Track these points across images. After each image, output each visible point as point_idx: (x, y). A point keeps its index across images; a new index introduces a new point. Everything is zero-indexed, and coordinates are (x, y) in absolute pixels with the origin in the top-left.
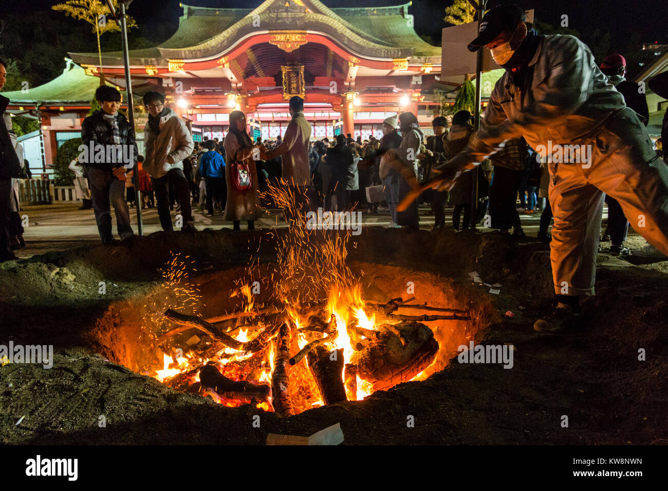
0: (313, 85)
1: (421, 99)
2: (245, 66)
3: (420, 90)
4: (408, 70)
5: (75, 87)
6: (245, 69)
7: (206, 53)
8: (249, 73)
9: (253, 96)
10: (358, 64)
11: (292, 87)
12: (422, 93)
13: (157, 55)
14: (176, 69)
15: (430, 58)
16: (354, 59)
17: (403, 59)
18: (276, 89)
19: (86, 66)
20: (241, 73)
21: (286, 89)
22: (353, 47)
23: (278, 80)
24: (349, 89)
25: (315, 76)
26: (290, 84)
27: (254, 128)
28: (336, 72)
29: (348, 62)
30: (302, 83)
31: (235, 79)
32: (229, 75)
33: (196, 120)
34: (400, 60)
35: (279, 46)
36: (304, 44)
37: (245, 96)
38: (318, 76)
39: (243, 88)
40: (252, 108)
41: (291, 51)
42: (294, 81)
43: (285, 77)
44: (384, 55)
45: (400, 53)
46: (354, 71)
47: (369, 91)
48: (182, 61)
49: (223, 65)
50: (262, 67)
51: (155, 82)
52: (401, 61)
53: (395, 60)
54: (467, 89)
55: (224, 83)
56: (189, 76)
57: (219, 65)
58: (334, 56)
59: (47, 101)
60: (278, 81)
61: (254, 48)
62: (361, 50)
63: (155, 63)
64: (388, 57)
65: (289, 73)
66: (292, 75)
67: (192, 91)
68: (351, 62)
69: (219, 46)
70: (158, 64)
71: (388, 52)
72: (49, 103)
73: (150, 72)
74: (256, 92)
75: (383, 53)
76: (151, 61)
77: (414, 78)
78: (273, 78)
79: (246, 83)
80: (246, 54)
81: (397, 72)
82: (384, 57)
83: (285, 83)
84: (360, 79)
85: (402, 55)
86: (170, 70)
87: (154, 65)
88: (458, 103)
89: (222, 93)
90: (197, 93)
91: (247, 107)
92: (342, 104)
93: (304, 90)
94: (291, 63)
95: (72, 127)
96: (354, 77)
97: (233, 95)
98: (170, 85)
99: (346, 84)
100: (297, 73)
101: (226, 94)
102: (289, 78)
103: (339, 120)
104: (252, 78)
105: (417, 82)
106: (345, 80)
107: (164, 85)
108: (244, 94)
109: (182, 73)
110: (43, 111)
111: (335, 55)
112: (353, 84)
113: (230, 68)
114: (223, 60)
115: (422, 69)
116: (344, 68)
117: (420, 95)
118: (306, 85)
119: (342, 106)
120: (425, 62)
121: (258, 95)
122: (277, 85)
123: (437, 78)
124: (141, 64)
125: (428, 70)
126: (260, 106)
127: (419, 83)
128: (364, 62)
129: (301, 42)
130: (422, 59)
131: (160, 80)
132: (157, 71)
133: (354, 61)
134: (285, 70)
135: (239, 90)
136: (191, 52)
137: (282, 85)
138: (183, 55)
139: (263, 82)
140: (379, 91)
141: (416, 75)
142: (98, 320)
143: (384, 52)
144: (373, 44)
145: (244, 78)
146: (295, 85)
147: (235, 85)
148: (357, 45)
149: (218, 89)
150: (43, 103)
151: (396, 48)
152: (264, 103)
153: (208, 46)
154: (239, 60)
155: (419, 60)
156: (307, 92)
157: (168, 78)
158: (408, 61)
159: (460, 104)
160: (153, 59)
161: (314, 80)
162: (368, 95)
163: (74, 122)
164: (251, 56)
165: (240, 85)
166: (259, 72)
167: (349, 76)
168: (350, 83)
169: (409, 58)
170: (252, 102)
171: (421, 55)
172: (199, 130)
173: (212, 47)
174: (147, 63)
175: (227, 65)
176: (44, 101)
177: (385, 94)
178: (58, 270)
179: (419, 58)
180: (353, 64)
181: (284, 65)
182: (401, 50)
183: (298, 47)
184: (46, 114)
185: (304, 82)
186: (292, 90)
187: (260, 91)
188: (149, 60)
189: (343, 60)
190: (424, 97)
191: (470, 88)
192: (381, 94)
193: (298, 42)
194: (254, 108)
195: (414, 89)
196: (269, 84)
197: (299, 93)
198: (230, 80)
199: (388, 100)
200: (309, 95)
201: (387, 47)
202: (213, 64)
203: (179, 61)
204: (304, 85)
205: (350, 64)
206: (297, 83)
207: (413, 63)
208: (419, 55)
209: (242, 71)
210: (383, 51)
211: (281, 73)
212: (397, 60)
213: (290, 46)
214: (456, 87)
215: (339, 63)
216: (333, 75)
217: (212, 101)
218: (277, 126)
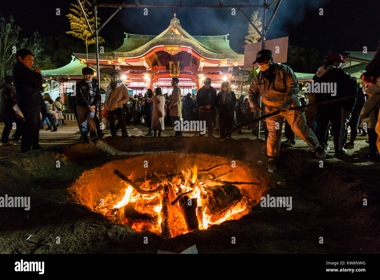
0: (183, 70)
2: (153, 61)
3: (232, 74)
4: (227, 64)
5: (75, 69)
6: (153, 62)
7: (135, 55)
8: (154, 64)
9: (156, 74)
10: (204, 61)
12: (233, 75)
13: (113, 55)
14: (121, 62)
15: (237, 59)
16: (202, 59)
17: (225, 60)
18: (166, 72)
19: (81, 59)
20: (151, 64)
21: (171, 72)
22: (202, 54)
24: (200, 72)
25: (184, 66)
26: (173, 69)
28: (194, 65)
29: (199, 60)
30: (178, 69)
31: (148, 67)
32: (145, 65)
33: (130, 85)
34: (223, 60)
35: (168, 52)
36: (180, 51)
37: (152, 75)
38: (186, 66)
39: (152, 71)
40: (155, 80)
41: (174, 55)
42: (175, 68)
43: (171, 66)
45: (223, 57)
46: (202, 64)
47: (209, 73)
48: (124, 58)
49: (143, 60)
50: (161, 62)
51: (112, 67)
52: (224, 60)
53: (221, 60)
54: (254, 74)
55: (143, 68)
56: (127, 65)
57: (141, 60)
58: (193, 57)
59: (63, 75)
60: (168, 68)
61: (157, 53)
62: (206, 55)
63: (112, 59)
64: (217, 58)
65: (172, 65)
66: (174, 65)
67: (128, 72)
68: (201, 60)
69: (141, 52)
70: (114, 59)
71: (218, 56)
72: (63, 76)
73: (110, 63)
74: (157, 73)
75: (215, 57)
76: (110, 58)
77: (230, 68)
78: (165, 67)
79: (153, 69)
80: (153, 56)
81: (222, 65)
82: (216, 58)
83: (171, 69)
84: (204, 68)
85: (224, 57)
86: (119, 62)
87: (111, 60)
88: (249, 80)
89: (142, 73)
90: (131, 72)
91: (153, 79)
92: (196, 79)
93: (179, 72)
94: (173, 60)
96: (202, 67)
97: (147, 74)
98: (118, 69)
99: (198, 70)
100: (176, 65)
101: (144, 73)
102: (173, 67)
103: (195, 86)
104: (156, 66)
106: (198, 68)
107: (116, 69)
108: (152, 73)
109: (124, 64)
110: (61, 79)
111: (194, 57)
112: (202, 70)
113: (146, 62)
114: (143, 58)
115: (233, 64)
116: (198, 63)
117: (232, 76)
118: (180, 70)
119: (196, 80)
120: (235, 61)
121: (158, 74)
122: (167, 70)
123: (240, 68)
124: (106, 59)
125: (236, 64)
126: (159, 79)
127: (231, 70)
128: (207, 60)
129: (178, 50)
130: (233, 59)
131: (114, 66)
132: (113, 62)
133: (202, 60)
134: (171, 63)
135: (150, 72)
136: (129, 54)
137: (169, 70)
138: (125, 55)
139: (161, 68)
140: (213, 73)
141: (230, 67)
142: (77, 180)
143: (216, 56)
144: (211, 52)
145: (152, 66)
146: (175, 70)
147: (148, 69)
148: (204, 53)
149: (140, 71)
150: (61, 76)
151: (222, 54)
152: (161, 78)
153: (136, 52)
154: (150, 58)
155: (232, 60)
156: (181, 73)
157: (118, 65)
158: (227, 60)
159: (250, 80)
160: (111, 57)
161: (184, 68)
162: (208, 75)
164: (156, 57)
165: (150, 69)
166: (159, 64)
167: (200, 67)
168: (200, 70)
169: (227, 59)
170: (155, 77)
171: (233, 58)
172: (131, 90)
173: (138, 52)
174: (108, 59)
175: (144, 60)
176: (61, 74)
177: (216, 75)
178: (59, 154)
179: (232, 59)
180: (202, 61)
181: (170, 61)
182: (224, 56)
183: (177, 53)
184: (62, 81)
185: (179, 68)
186: (174, 72)
187: (159, 72)
188: (109, 57)
189: (197, 59)
190: (234, 77)
191: (255, 73)
192: (214, 75)
193: (177, 50)
194: (156, 80)
195: (229, 73)
196: (163, 70)
197: (177, 74)
198: (146, 67)
199: (217, 78)
200: (181, 75)
201: (218, 54)
202: (138, 60)
203: (123, 58)
204: (179, 70)
206: (176, 69)
207: (229, 61)
208: (232, 57)
209: (151, 63)
210: (216, 55)
211: (169, 64)
212: (222, 60)
213: (173, 52)
214: (248, 73)
215: (196, 60)
216: (193, 66)
217: (137, 76)
218: (166, 88)
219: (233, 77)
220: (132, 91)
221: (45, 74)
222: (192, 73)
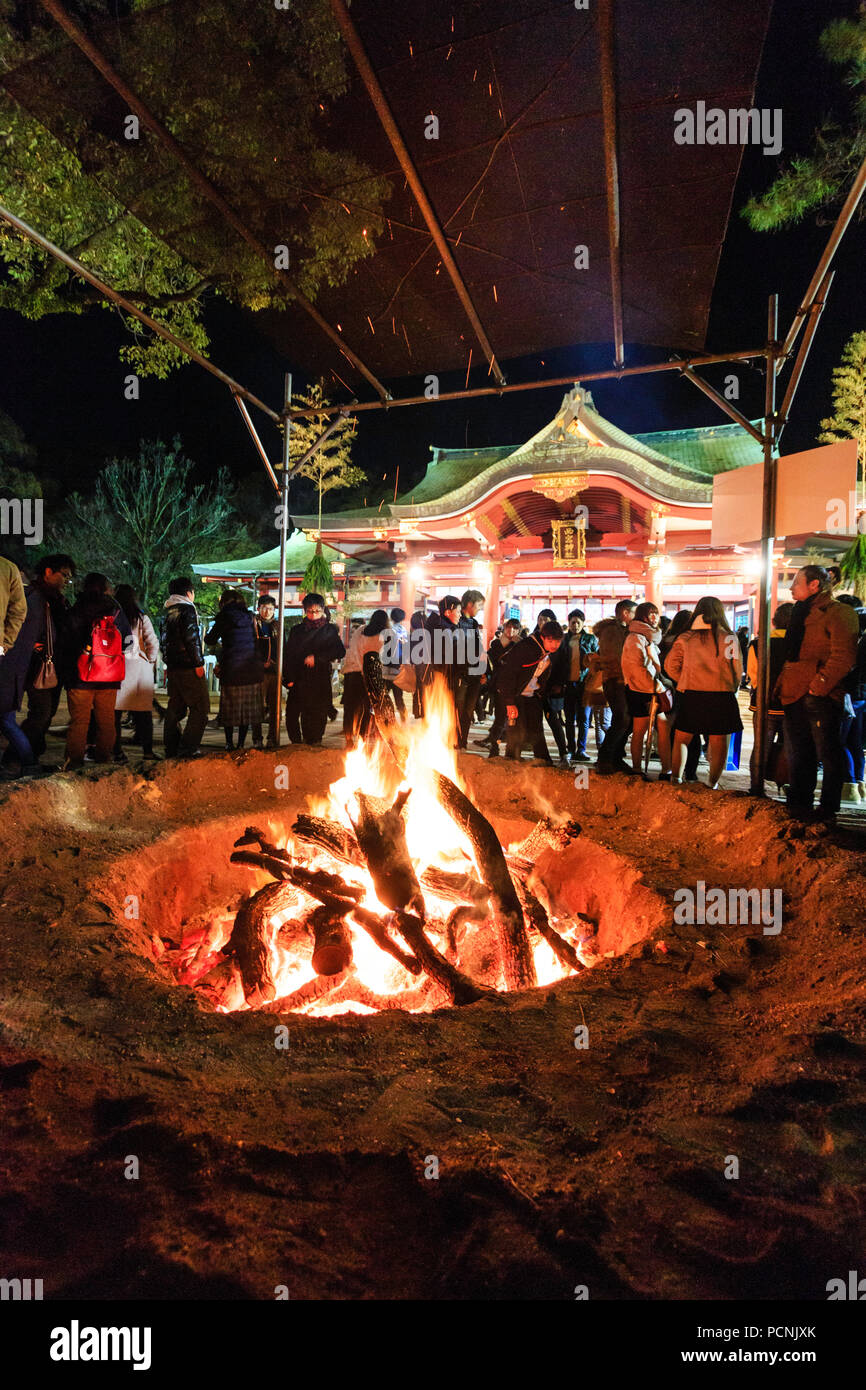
0: (599, 546)
1: (784, 564)
2: (501, 523)
3: (783, 549)
5: (298, 554)
6: (500, 526)
7: (447, 509)
8: (508, 530)
9: (512, 562)
10: (667, 514)
11: (566, 549)
12: (787, 553)
13: (387, 513)
14: (408, 529)
16: (661, 507)
18: (543, 552)
19: (308, 530)
20: (495, 531)
21: (557, 552)
22: (659, 490)
23: (547, 540)
24: (654, 550)
25: (603, 533)
26: (563, 544)
27: (510, 606)
28: (637, 526)
29: (650, 511)
30: (582, 543)
31: (485, 540)
32: (477, 535)
33: (435, 594)
35: (546, 494)
36: (582, 489)
37: (499, 563)
38: (608, 532)
39: (497, 552)
40: (508, 578)
41: (563, 500)
42: (569, 541)
43: (557, 535)
46: (661, 524)
47: (694, 551)
48: (415, 519)
49: (468, 523)
50: (526, 523)
51: (385, 547)
55: (470, 545)
56: (426, 538)
57: (463, 523)
58: (630, 504)
59: (266, 572)
60: (548, 542)
61: (513, 498)
62: (671, 492)
63: (385, 523)
65: (562, 530)
66: (568, 532)
67: (431, 555)
68: (655, 511)
69: (464, 499)
70: (389, 525)
72: (267, 574)
73: (378, 535)
74: (515, 557)
75: (707, 497)
76: (381, 522)
78: (540, 538)
79: (502, 546)
80: (501, 507)
83: (557, 544)
84: (672, 535)
86: (401, 532)
87: (383, 527)
89: (467, 558)
90: (437, 559)
91: (501, 576)
92: (643, 572)
93: (584, 552)
94: (564, 516)
95: (290, 602)
96: (662, 533)
97: (482, 562)
98: (403, 551)
99: (651, 542)
100: (575, 530)
101: (472, 560)
102: (563, 536)
103: (641, 596)
104: (512, 538)
106: (646, 538)
107: (396, 550)
108: (497, 559)
109: (418, 536)
110: (262, 583)
111: (632, 503)
112: (662, 542)
113: (477, 527)
114: (468, 516)
116: (647, 518)
117: (782, 556)
118: (587, 546)
119: (644, 574)
121: (518, 561)
122: (545, 547)
124: (369, 527)
126: (519, 575)
128: (676, 511)
129: (580, 486)
131: (391, 544)
132: (386, 534)
133: (660, 510)
134: (556, 525)
135: (491, 555)
136: (428, 508)
137: (551, 547)
138: (418, 513)
139: (526, 542)
140: (708, 552)
144: (692, 483)
145: (499, 539)
146: (571, 547)
147: (485, 548)
148: (665, 486)
149: (465, 554)
150: (262, 574)
152: (526, 571)
153: (450, 500)
154: (491, 515)
156: (589, 554)
157: (401, 541)
160: (383, 519)
161: (602, 538)
162: (689, 558)
163: (293, 595)
164: (510, 510)
165: (492, 548)
166: (523, 529)
167: (653, 532)
168: (656, 541)
170: (508, 570)
173: (455, 502)
174: (375, 525)
175: (473, 524)
176: (263, 571)
177: (718, 558)
180: (657, 515)
181: (556, 519)
183: (574, 494)
184: (264, 586)
185: (584, 541)
186: (567, 554)
187: (521, 555)
188: (378, 520)
189: (643, 508)
190: (789, 561)
192: (711, 557)
193: (574, 487)
194: (511, 579)
196: (535, 546)
197: (576, 557)
198: (478, 541)
199: (732, 566)
200: (593, 560)
202: (455, 522)
203: (412, 520)
204: (584, 546)
205: (653, 514)
206: (575, 543)
210: (708, 492)
211: (551, 530)
213: (561, 493)
215: (640, 513)
216: (633, 529)
217: (453, 569)
219: (786, 561)
221: (227, 571)
222: (629, 553)
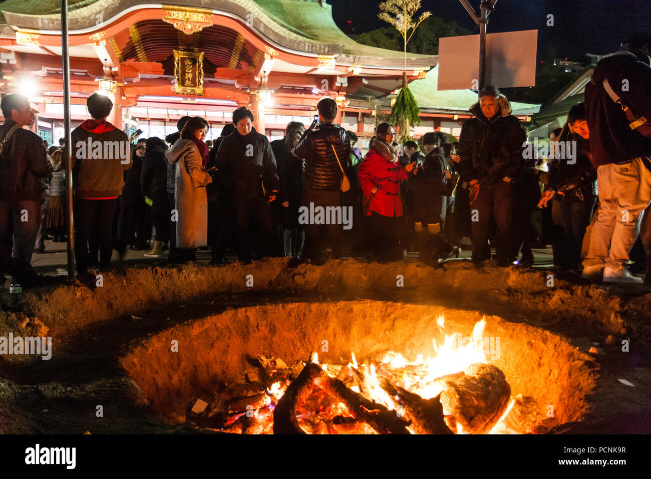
0: (214, 77)
1: (345, 104)
2: (124, 46)
3: (345, 93)
4: (335, 69)
6: (123, 50)
8: (129, 54)
9: (131, 84)
10: (276, 57)
11: (186, 78)
12: (347, 96)
14: (27, 40)
15: (359, 58)
16: (272, 51)
17: (330, 57)
18: (160, 78)
20: (118, 54)
21: (178, 80)
22: (271, 37)
23: (168, 68)
24: (260, 86)
25: (217, 67)
26: (184, 73)
27: (130, 126)
28: (244, 65)
29: (264, 53)
30: (200, 74)
31: (110, 61)
32: (103, 55)
33: (44, 110)
34: (327, 56)
35: (175, 25)
36: (208, 26)
37: (121, 85)
38: (220, 66)
39: (119, 73)
40: (130, 100)
41: (191, 33)
42: (189, 70)
43: (178, 64)
44: (309, 49)
45: (327, 49)
46: (270, 64)
47: (282, 89)
48: (37, 31)
49: (98, 42)
50: (146, 50)
52: (327, 58)
53: (320, 56)
54: (405, 98)
55: (93, 65)
56: (43, 52)
57: (92, 41)
58: (244, 44)
61: (140, 25)
62: (280, 40)
64: (312, 52)
65: (183, 60)
66: (188, 62)
67: (44, 71)
68: (268, 54)
70: (2, 33)
71: (313, 46)
74: (136, 80)
75: (307, 48)
77: (339, 80)
78: (160, 65)
79: (122, 67)
80: (128, 31)
81: (322, 70)
82: (309, 52)
83: (178, 72)
84: (274, 74)
85: (329, 51)
86: (17, 42)
88: (395, 112)
89: (88, 78)
90: (50, 75)
91: (123, 98)
92: (250, 103)
93: (202, 82)
94: (187, 48)
96: (268, 73)
97: (108, 83)
98: (11, 62)
99: (257, 79)
100: (194, 61)
101: (96, 80)
102: (184, 66)
104: (131, 62)
105: (342, 84)
106: (255, 74)
108: (120, 81)
109: (33, 48)
111: (247, 43)
112: (265, 80)
113: (106, 47)
114: (98, 36)
115: (350, 69)
116: (256, 59)
117: (344, 98)
118: (204, 77)
119: (250, 105)
120: (354, 62)
121: (138, 85)
122: (165, 74)
123: (365, 81)
125: (357, 71)
126: (141, 98)
127: (344, 85)
128: (282, 55)
129: (204, 23)
130: (351, 58)
133: (271, 53)
134: (178, 55)
135: (113, 76)
137: (172, 74)
139: (148, 69)
140: (294, 90)
141: (341, 76)
143: (309, 46)
144: (294, 35)
145: (120, 61)
146: (190, 76)
147: (108, 69)
148: (276, 35)
149: (80, 72)
151: (322, 43)
152: (148, 94)
154: (118, 37)
155: (347, 59)
156: (206, 85)
157: (9, 52)
158: (336, 58)
159: (397, 114)
161: (216, 71)
162: (283, 94)
164: (135, 34)
165: (116, 69)
166: (141, 55)
167: (260, 70)
168: (261, 79)
169: (336, 55)
170: (130, 92)
171: (349, 53)
172: (48, 125)
173: (82, 18)
175: (103, 43)
177: (303, 95)
179: (347, 56)
180: (269, 57)
181: (177, 49)
182: (329, 46)
183: (201, 29)
185: (202, 72)
186: (187, 81)
187: (141, 79)
189: (255, 50)
190: (349, 102)
191: (409, 97)
192: (298, 95)
193: (201, 22)
194: (133, 101)
195: (338, 91)
196: (154, 72)
197: (195, 86)
198: (103, 62)
199: (306, 102)
200: (208, 90)
201: (312, 41)
203: (33, 31)
204: (202, 77)
205: (266, 55)
206: (194, 73)
207: (340, 61)
208: (347, 53)
209: (119, 53)
210: (307, 44)
211: (172, 58)
212: (324, 56)
213: (190, 27)
215: (250, 53)
216: (239, 66)
218: (161, 125)
219: (346, 102)
220: (51, 130)
222: (237, 86)
